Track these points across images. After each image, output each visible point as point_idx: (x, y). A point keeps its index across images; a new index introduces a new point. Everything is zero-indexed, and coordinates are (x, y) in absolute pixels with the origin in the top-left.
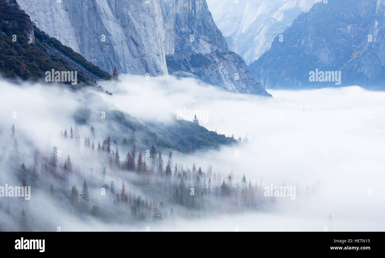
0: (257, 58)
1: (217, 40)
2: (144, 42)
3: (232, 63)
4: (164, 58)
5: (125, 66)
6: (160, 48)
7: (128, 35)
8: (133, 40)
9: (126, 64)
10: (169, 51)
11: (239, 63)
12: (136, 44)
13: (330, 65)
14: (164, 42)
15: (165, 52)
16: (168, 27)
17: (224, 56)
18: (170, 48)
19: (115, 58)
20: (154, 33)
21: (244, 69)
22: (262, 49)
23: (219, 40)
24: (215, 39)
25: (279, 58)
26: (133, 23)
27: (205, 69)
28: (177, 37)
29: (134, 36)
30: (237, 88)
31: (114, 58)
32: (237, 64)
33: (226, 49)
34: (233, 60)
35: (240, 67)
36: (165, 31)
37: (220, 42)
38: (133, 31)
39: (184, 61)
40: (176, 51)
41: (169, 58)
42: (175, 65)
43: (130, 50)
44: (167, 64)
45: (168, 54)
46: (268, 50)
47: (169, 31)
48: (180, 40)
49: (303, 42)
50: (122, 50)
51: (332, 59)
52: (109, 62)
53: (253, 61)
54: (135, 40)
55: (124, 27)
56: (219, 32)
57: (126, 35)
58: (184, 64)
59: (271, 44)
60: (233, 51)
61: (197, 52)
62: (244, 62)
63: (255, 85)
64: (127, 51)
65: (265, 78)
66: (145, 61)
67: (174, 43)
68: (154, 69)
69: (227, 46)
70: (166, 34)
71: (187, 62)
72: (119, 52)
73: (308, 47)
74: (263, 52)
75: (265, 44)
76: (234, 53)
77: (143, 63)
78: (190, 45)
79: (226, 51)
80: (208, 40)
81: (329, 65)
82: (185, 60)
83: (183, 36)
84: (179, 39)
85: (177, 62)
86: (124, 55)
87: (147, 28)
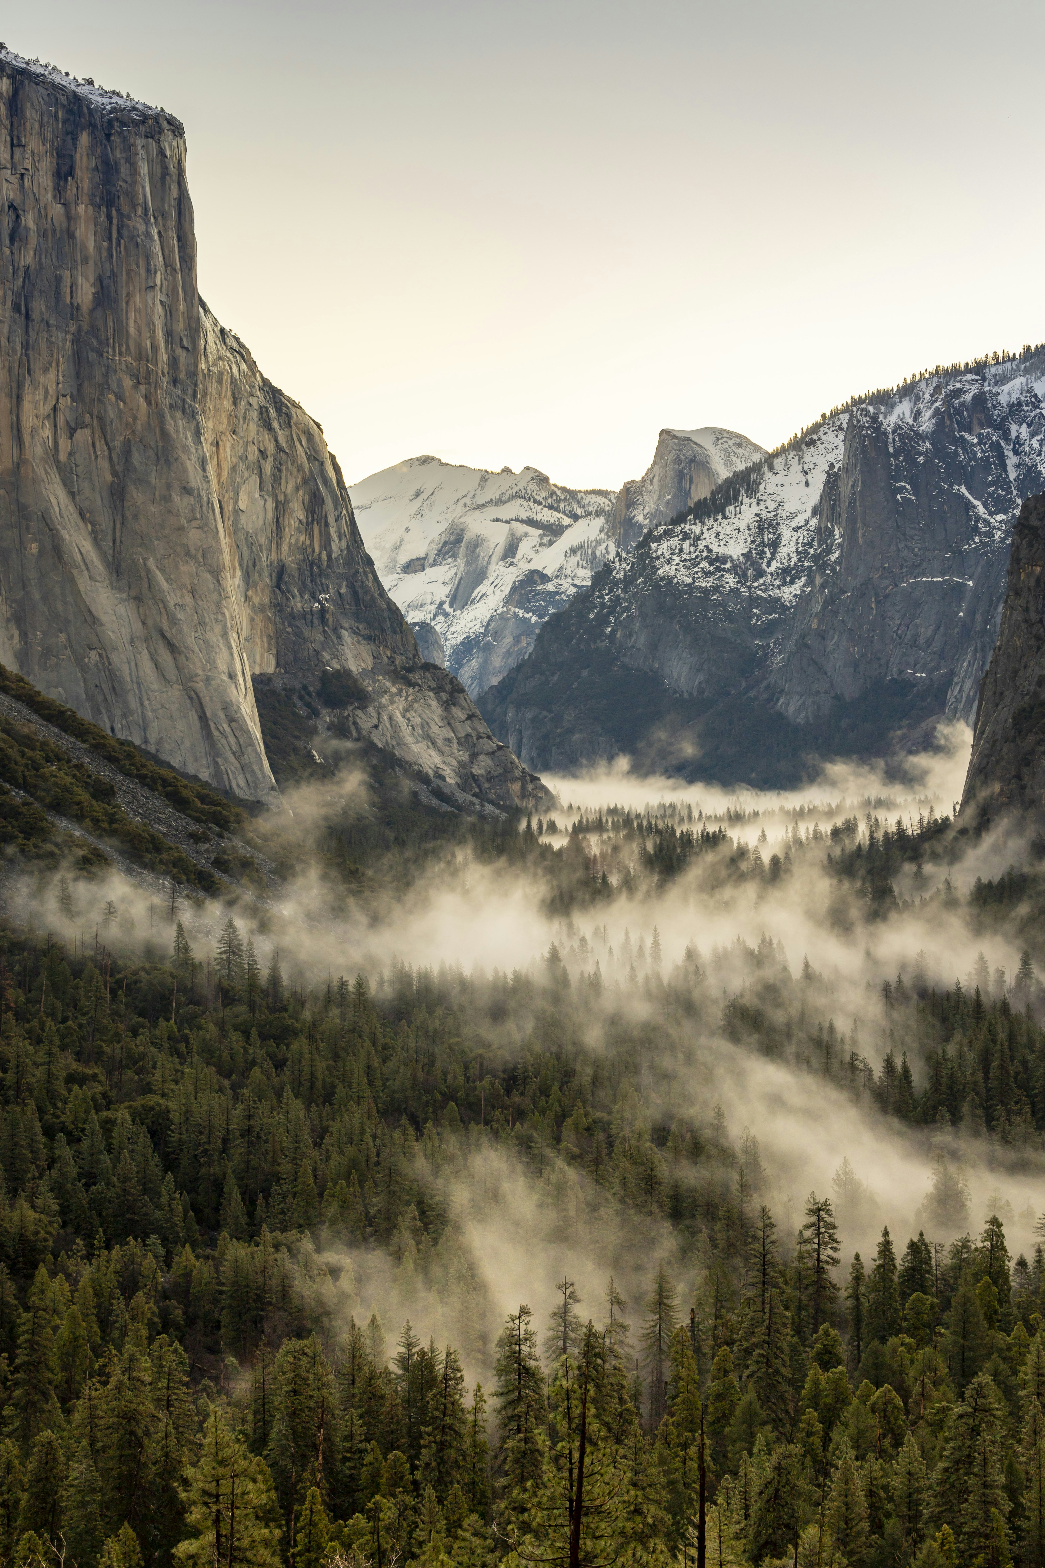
0: (495, 681)
1: (389, 632)
2: (190, 641)
3: (431, 694)
4: (249, 683)
5: (142, 704)
6: (236, 656)
7: (150, 622)
8: (163, 636)
9: (146, 703)
10: (260, 665)
11: (451, 694)
12: (172, 648)
13: (695, 694)
14: (247, 639)
15: (250, 666)
16: (256, 600)
17: (410, 675)
18: (262, 656)
19: (116, 685)
20: (220, 617)
21: (463, 708)
22: (508, 653)
23: (395, 632)
24: (383, 630)
25: (556, 678)
26: (161, 590)
27: (359, 712)
28: (280, 626)
29: (165, 625)
30: (444, 762)
31: (114, 688)
32: (444, 696)
33: (414, 656)
34: (433, 684)
35: (454, 705)
36: (249, 611)
37: (399, 637)
38: (163, 611)
39: (303, 693)
40: (278, 665)
41: (262, 682)
42: (279, 702)
43: (157, 666)
44: (257, 700)
45: (257, 672)
46: (526, 657)
47: (261, 609)
48: (288, 633)
49: (619, 632)
50: (133, 664)
51: (700, 677)
52: (100, 699)
53: (486, 689)
54: (168, 635)
55: (138, 599)
56: (393, 610)
57: (144, 623)
58: (301, 698)
59: (532, 640)
60: (432, 662)
61: (337, 667)
62: (462, 691)
63: (493, 753)
64: (147, 668)
65: (520, 732)
66: (197, 694)
67: (273, 642)
68: (221, 714)
69: (416, 649)
70: (252, 620)
71: (309, 694)
72: (125, 668)
73: (633, 647)
74: (512, 662)
75: (517, 640)
76: (436, 667)
77: (191, 698)
78: (317, 646)
79: (414, 662)
80: (365, 632)
81: (691, 694)
82: (305, 688)
83: (298, 623)
84: (289, 630)
85: (283, 693)
86: (138, 677)
87: (200, 603)
